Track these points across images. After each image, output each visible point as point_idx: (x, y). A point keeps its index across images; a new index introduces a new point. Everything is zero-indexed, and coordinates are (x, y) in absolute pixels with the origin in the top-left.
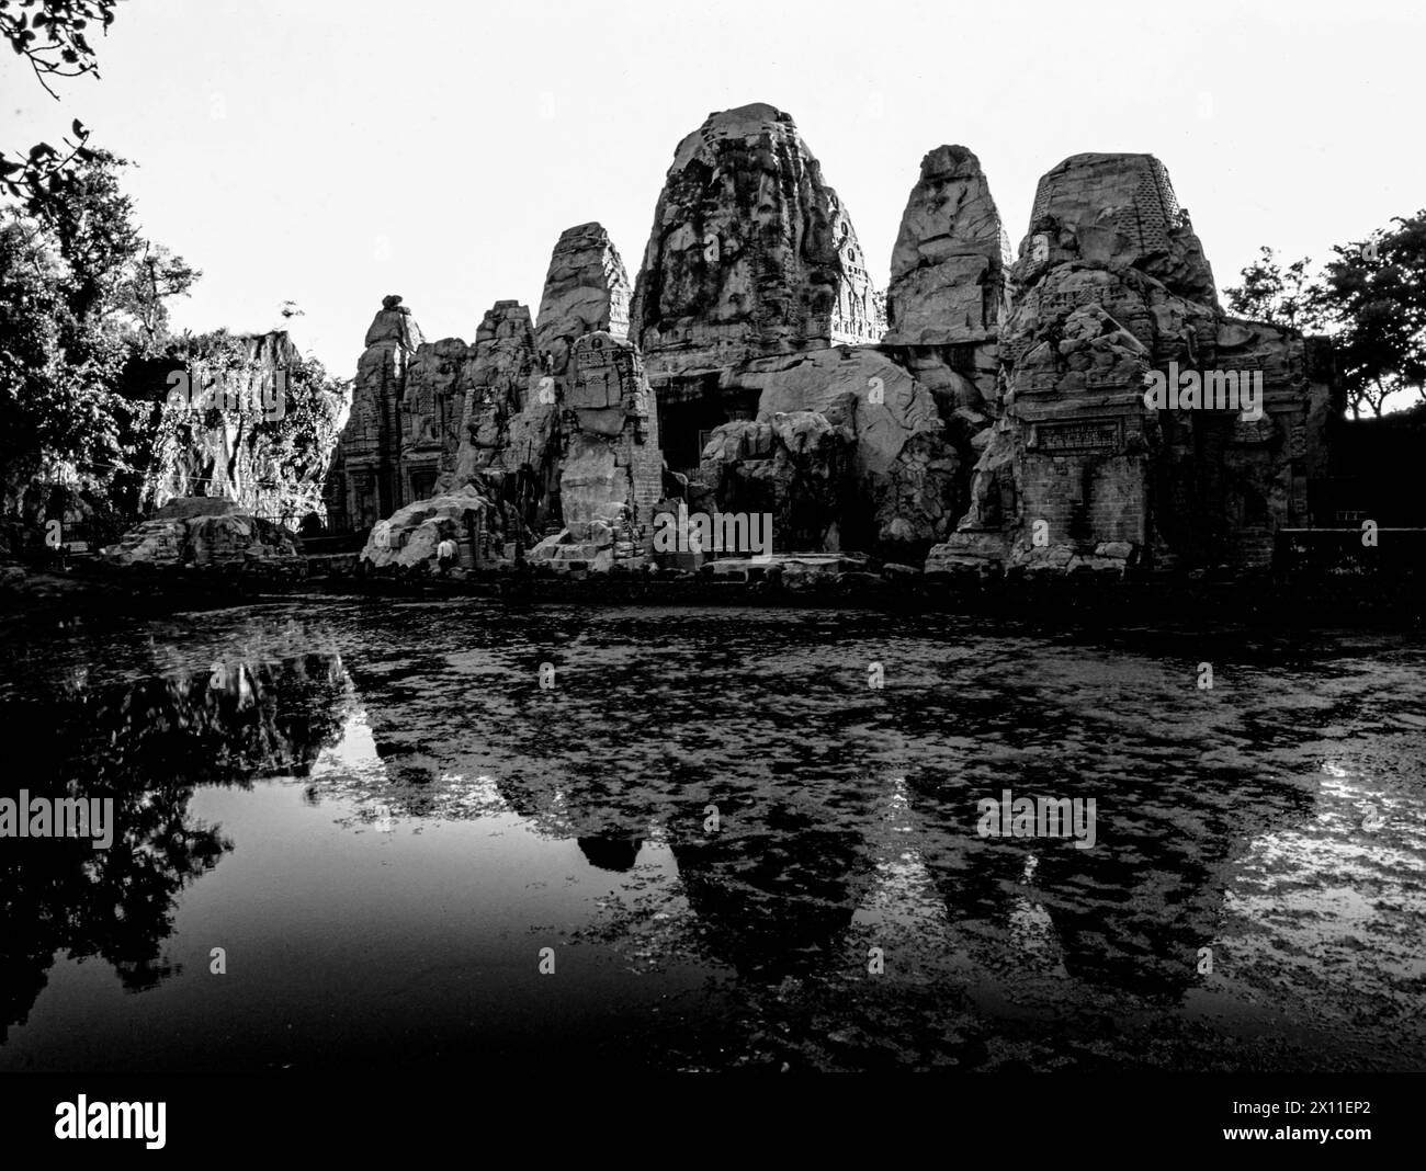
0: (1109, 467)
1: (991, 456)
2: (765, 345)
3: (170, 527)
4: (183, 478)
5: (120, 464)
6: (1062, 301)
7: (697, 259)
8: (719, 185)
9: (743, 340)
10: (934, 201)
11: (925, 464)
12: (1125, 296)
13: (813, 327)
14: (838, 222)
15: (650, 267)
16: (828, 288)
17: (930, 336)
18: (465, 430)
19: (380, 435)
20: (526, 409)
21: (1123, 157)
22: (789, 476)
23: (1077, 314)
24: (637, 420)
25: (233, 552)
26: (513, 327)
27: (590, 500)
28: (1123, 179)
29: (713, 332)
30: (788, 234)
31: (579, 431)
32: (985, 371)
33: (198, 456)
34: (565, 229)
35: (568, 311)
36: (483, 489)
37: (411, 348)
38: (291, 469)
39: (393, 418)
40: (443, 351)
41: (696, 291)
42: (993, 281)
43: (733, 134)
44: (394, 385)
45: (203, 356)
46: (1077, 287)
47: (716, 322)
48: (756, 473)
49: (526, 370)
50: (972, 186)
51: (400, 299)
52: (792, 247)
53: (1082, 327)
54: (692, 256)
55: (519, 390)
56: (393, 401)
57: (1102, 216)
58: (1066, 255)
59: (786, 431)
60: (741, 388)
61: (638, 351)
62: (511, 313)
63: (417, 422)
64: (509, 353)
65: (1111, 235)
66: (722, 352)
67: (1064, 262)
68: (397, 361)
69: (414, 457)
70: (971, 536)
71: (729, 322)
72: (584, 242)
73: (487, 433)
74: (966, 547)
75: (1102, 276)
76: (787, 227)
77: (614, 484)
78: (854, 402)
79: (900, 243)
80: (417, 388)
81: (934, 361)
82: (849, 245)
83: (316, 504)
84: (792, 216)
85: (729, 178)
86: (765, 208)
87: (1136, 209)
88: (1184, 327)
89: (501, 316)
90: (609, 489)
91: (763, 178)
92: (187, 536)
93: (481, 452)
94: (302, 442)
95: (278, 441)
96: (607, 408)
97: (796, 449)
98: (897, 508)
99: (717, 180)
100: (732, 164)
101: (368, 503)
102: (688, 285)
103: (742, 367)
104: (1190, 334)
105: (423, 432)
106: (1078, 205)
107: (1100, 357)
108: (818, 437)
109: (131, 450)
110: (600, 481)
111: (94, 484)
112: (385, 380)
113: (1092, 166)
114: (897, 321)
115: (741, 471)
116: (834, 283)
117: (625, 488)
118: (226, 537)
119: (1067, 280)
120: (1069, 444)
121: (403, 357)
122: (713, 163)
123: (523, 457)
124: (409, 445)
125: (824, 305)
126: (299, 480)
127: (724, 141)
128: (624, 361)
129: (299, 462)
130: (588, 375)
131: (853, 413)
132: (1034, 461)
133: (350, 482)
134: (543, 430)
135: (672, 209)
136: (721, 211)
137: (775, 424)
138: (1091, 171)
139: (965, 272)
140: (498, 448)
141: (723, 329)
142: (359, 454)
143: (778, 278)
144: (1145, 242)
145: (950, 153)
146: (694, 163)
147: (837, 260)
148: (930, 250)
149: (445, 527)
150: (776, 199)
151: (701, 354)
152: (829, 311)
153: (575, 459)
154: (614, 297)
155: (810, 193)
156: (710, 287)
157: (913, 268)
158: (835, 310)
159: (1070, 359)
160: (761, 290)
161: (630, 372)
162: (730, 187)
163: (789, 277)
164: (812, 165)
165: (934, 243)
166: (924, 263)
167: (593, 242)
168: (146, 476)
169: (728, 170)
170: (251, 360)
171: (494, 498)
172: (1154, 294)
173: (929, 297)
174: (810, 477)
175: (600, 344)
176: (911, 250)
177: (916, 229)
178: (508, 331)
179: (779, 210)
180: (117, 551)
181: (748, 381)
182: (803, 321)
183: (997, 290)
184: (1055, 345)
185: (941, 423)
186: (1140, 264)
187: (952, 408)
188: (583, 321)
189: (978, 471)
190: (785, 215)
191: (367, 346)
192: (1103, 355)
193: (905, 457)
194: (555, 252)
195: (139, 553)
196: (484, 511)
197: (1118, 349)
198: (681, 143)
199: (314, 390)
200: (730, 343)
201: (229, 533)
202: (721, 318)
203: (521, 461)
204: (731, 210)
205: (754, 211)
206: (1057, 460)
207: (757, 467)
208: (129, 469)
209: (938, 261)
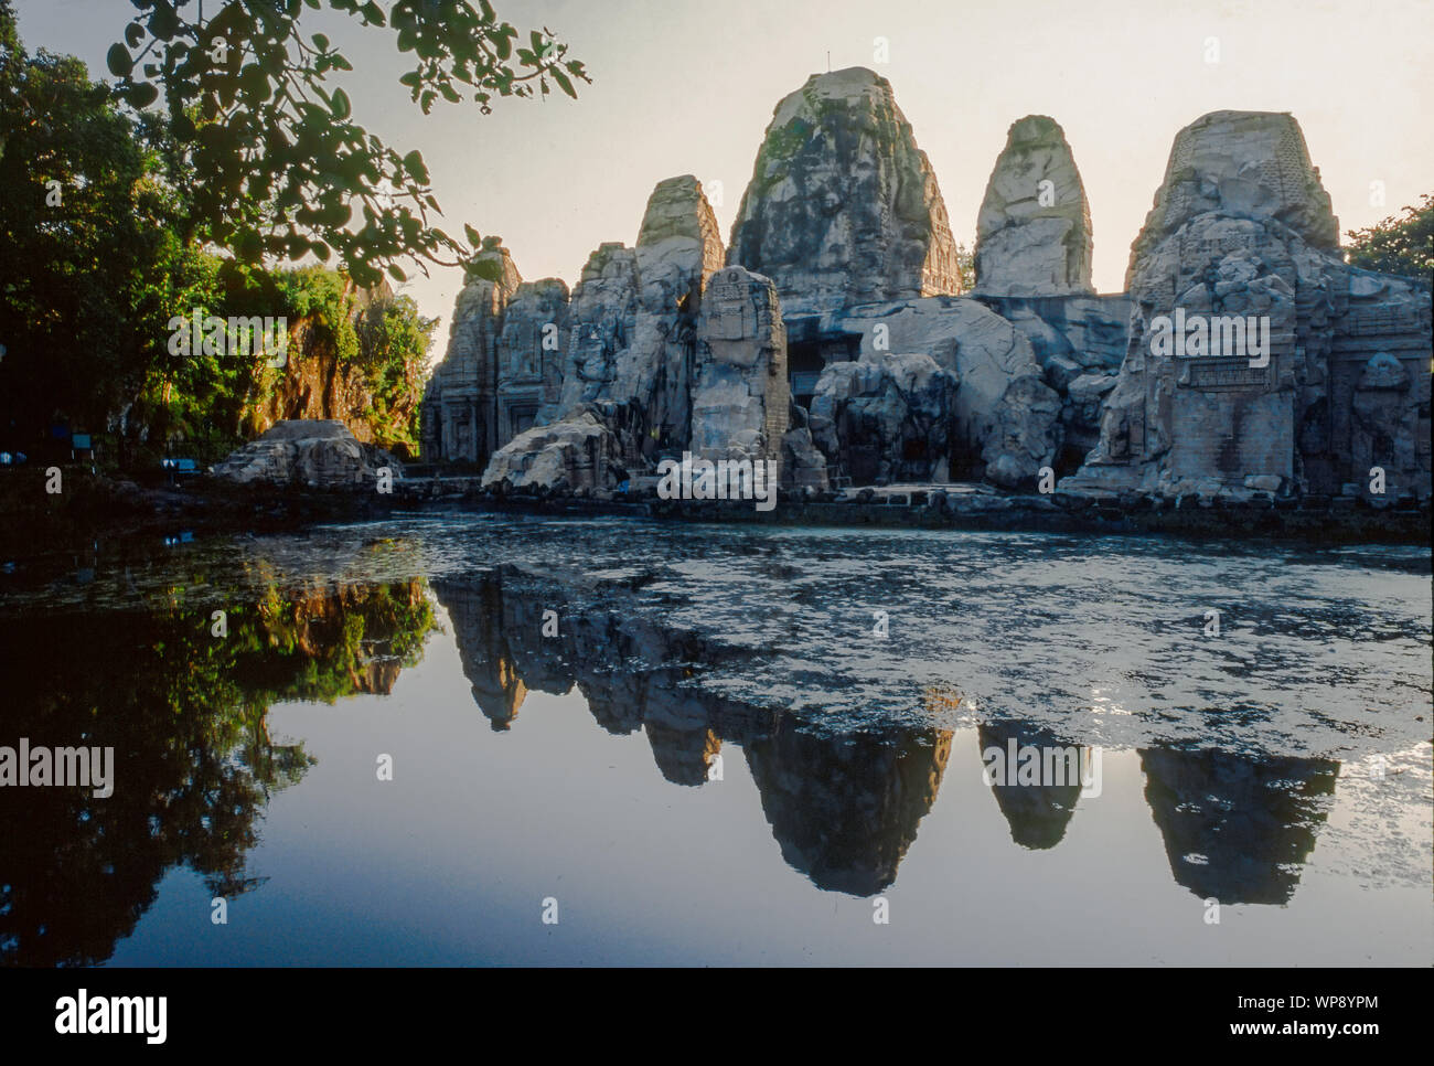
0: (1261, 404)
1: (1121, 394)
2: (860, 293)
3: (280, 447)
4: (280, 405)
5: (220, 387)
6: (1207, 247)
7: (797, 211)
8: (820, 141)
9: (842, 287)
10: (1020, 166)
11: (1029, 406)
12: (1271, 244)
13: (905, 279)
14: (929, 183)
15: (748, 217)
16: (920, 243)
17: (1017, 291)
18: (571, 364)
19: (479, 369)
20: (633, 346)
21: (1263, 115)
22: (901, 413)
23: (1230, 258)
24: (770, 351)
25: (343, 473)
26: (619, 268)
27: (723, 427)
28: (1265, 134)
29: (813, 279)
30: (885, 191)
31: (712, 361)
32: (1074, 323)
33: (295, 383)
34: (661, 180)
35: (662, 258)
36: (601, 417)
37: (509, 288)
38: (382, 400)
39: (491, 353)
40: (543, 289)
41: (797, 240)
42: (1077, 242)
43: (836, 94)
44: (492, 321)
45: (303, 288)
46: (1222, 235)
47: (816, 271)
48: (868, 410)
49: (632, 308)
50: (1057, 154)
51: (500, 240)
52: (888, 204)
53: (1236, 270)
54: (793, 208)
55: (624, 327)
56: (491, 337)
57: (1245, 168)
58: (1208, 205)
59: (896, 370)
60: (841, 332)
61: (773, 286)
62: (617, 255)
63: (515, 358)
64: (616, 292)
65: (1253, 187)
66: (821, 299)
67: (1205, 211)
68: (497, 300)
69: (511, 390)
70: (1100, 470)
71: (828, 271)
72: (679, 194)
73: (594, 367)
74: (1094, 480)
75: (1248, 225)
76: (884, 185)
77: (748, 413)
78: (955, 347)
79: (987, 204)
80: (516, 325)
81: (1026, 312)
82: (938, 205)
83: (403, 435)
84: (888, 175)
85: (831, 136)
86: (863, 166)
87: (1278, 163)
88: (1322, 276)
89: (604, 258)
90: (743, 417)
91: (863, 137)
92: (296, 457)
93: (588, 385)
94: (393, 375)
95: (369, 373)
96: (742, 339)
97: (908, 388)
98: (1003, 446)
99: (819, 137)
100: (834, 122)
101: (463, 434)
102: (789, 234)
103: (843, 311)
104: (1328, 282)
105: (521, 366)
106: (1219, 157)
107: (1256, 299)
108: (929, 377)
109: (232, 374)
110: (735, 409)
111: (195, 407)
112: (484, 316)
113: (1233, 122)
114: (986, 276)
115: (852, 407)
116: (924, 238)
117: (758, 417)
118: (336, 459)
119: (1211, 227)
120: (1222, 381)
121: (501, 295)
122: (815, 120)
123: (632, 390)
124: (507, 379)
125: (916, 259)
126: (388, 411)
127: (827, 100)
128: (761, 294)
129: (389, 394)
130: (724, 307)
131: (955, 358)
132: (1184, 396)
133: (446, 414)
134: (650, 366)
135: (772, 163)
136: (823, 166)
137: (885, 365)
138: (1232, 127)
139: (1049, 233)
140: (605, 383)
141: (822, 278)
142: (457, 386)
143: (874, 231)
144: (1287, 195)
145: (1037, 123)
146: (796, 121)
147: (928, 217)
148: (1016, 212)
149: (568, 452)
150: (874, 157)
151: (800, 300)
152: (921, 265)
153: (707, 388)
154: (707, 247)
155: (903, 154)
156: (811, 237)
157: (1000, 224)
158: (926, 263)
159: (1226, 300)
160: (858, 242)
161: (767, 305)
162: (831, 143)
163: (885, 231)
164: (906, 128)
165: (1022, 205)
166: (1011, 224)
167: (689, 193)
168: (246, 400)
169: (829, 128)
170: (347, 295)
171: (612, 426)
172: (1294, 244)
173: (1016, 254)
174: (920, 415)
175: (737, 278)
176: (998, 211)
177: (1003, 192)
178: (615, 271)
179: (877, 167)
180: (226, 470)
181: (849, 326)
182: (896, 273)
183: (1079, 251)
184: (1211, 285)
185: (1039, 368)
186: (1279, 216)
187: (1046, 356)
188: (678, 268)
189: (1108, 408)
190: (882, 172)
191: (466, 284)
192: (1261, 297)
193: (1008, 398)
194: (650, 202)
195: (248, 473)
196: (605, 437)
197: (1274, 292)
198: (782, 102)
199: (407, 327)
200: (829, 291)
201: (339, 455)
202: (820, 266)
203: (628, 395)
204: (832, 166)
205: (853, 168)
206: (1208, 396)
207: (868, 404)
208: (229, 393)
209: (1024, 222)
